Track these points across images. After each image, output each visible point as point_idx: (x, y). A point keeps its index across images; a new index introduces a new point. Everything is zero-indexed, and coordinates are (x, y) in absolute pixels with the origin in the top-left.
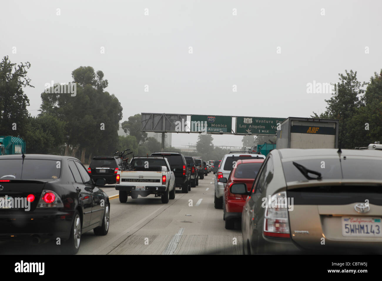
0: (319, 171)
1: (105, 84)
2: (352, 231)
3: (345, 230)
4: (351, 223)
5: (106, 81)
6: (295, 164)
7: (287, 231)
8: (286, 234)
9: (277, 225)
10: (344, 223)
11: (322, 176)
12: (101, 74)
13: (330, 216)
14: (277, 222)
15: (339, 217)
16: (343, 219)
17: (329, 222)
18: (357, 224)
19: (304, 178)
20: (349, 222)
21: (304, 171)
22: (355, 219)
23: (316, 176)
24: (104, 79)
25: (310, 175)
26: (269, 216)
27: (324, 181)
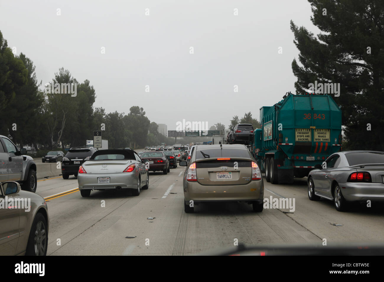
0: (208, 155)
1: (144, 113)
2: (220, 177)
3: (217, 177)
4: (220, 174)
5: (145, 112)
6: (201, 152)
7: (196, 178)
8: (196, 179)
9: (192, 176)
10: (217, 174)
11: (210, 156)
12: (142, 109)
13: (212, 172)
14: (192, 175)
15: (216, 172)
16: (217, 173)
17: (211, 174)
18: (222, 174)
19: (204, 158)
20: (219, 174)
21: (204, 155)
22: (222, 173)
23: (208, 157)
24: (143, 111)
25: (206, 156)
26: (189, 173)
27: (211, 158)
